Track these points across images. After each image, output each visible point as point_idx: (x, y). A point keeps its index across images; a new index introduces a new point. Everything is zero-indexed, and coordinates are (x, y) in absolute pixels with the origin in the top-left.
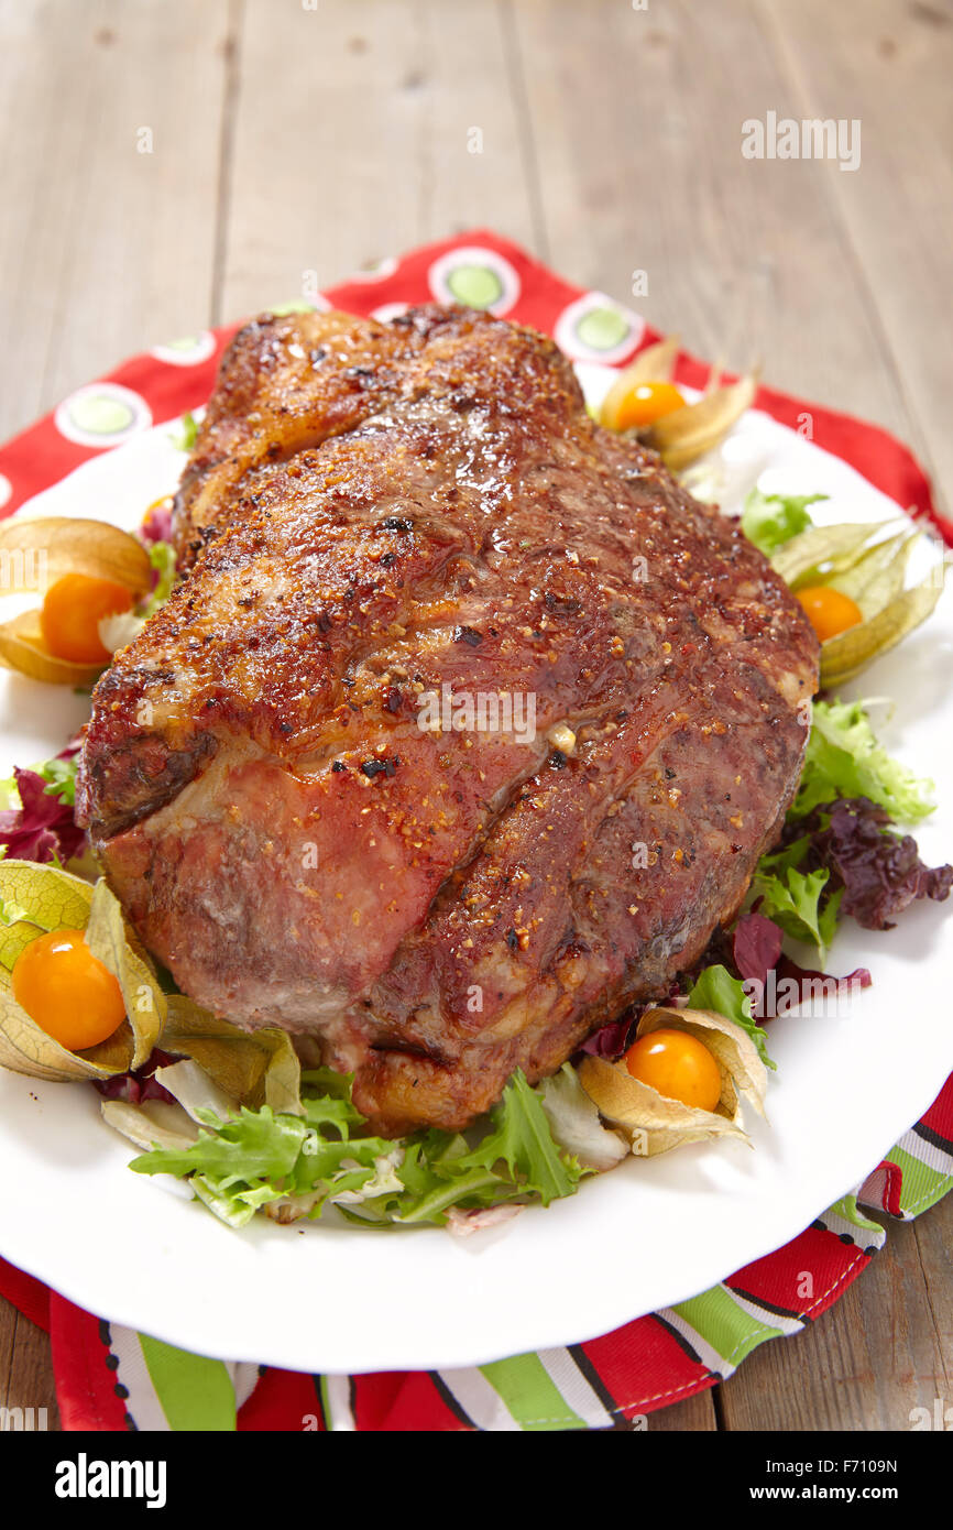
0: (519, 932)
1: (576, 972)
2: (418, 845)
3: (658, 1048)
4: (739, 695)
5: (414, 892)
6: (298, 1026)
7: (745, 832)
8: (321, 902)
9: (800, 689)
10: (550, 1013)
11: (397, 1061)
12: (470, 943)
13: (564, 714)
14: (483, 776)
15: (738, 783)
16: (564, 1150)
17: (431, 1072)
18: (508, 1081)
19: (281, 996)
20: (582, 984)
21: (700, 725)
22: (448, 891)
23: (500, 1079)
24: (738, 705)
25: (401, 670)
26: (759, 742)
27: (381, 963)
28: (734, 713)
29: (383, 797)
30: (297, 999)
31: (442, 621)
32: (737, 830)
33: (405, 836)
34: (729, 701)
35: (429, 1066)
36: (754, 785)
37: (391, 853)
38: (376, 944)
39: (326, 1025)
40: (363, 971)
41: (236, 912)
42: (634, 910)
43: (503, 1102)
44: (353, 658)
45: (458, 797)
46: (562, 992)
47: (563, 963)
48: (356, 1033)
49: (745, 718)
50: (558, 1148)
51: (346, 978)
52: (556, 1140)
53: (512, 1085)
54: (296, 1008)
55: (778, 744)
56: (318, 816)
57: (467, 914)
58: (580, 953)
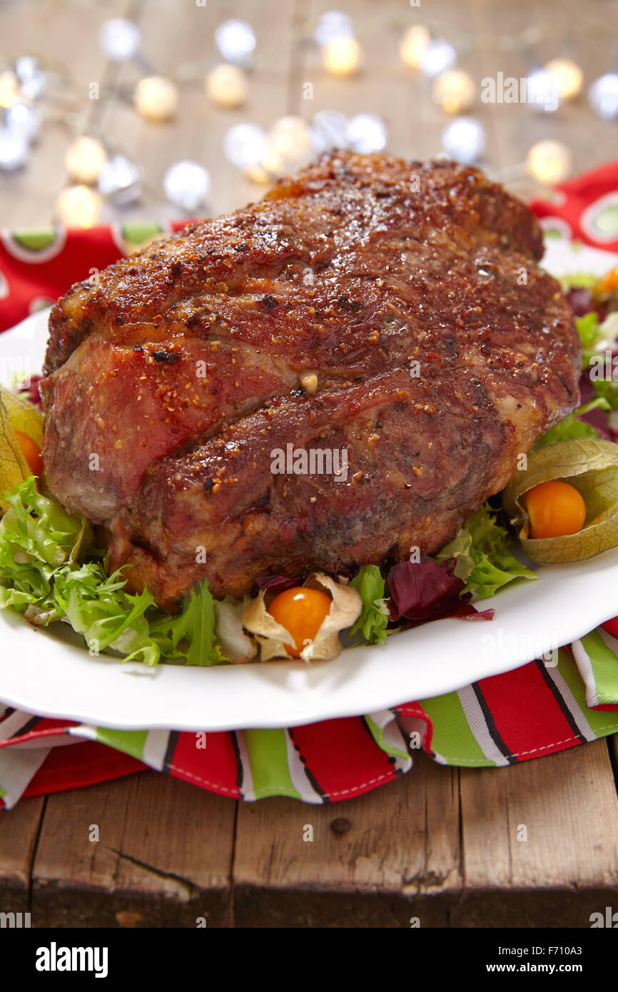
0: (214, 481)
1: (256, 525)
2: (170, 409)
3: (299, 597)
4: (459, 395)
5: (162, 437)
6: (91, 514)
7: (422, 480)
8: (106, 430)
9: (517, 410)
10: (232, 546)
11: (137, 551)
12: (179, 477)
13: (317, 366)
14: (237, 384)
15: (430, 447)
16: (218, 641)
17: (149, 562)
18: (195, 584)
19: (79, 490)
20: (258, 534)
21: (416, 402)
22: (184, 447)
23: (190, 580)
24: (455, 402)
25: (210, 307)
26: (462, 429)
27: (133, 480)
28: (448, 404)
29: (160, 374)
30: (88, 494)
31: (257, 290)
32: (416, 476)
33: (164, 401)
34: (449, 397)
35: (150, 558)
36: (443, 453)
37: (151, 406)
38: (130, 466)
39: (109, 520)
40: (124, 484)
41: (68, 430)
42: (313, 499)
43: (190, 597)
44: (184, 295)
45: (215, 392)
46: (242, 534)
47: (251, 516)
48: (123, 529)
49: (457, 410)
50: (215, 638)
51: (110, 482)
52: (215, 632)
53: (198, 592)
54: (88, 501)
55: (475, 435)
56: (115, 374)
57: (188, 461)
58: (264, 514)
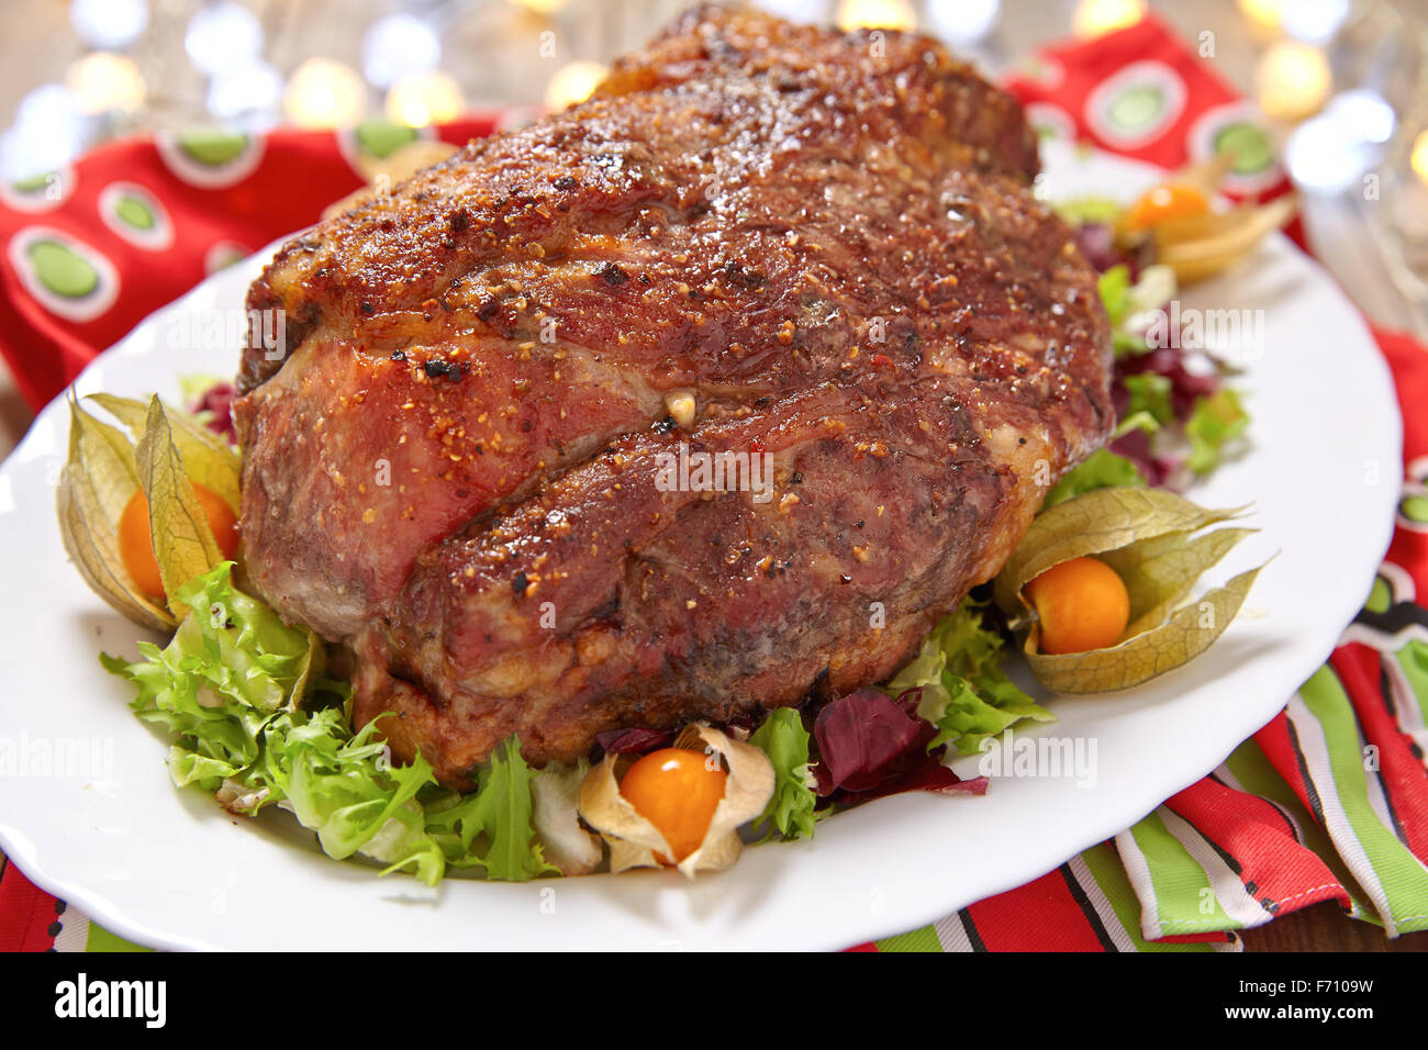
0: (529, 577)
1: (598, 648)
2: (455, 458)
3: (670, 765)
4: (925, 426)
5: (441, 506)
6: (322, 626)
7: (867, 568)
8: (347, 491)
9: (1019, 447)
10: (558, 683)
11: (401, 688)
12: (470, 572)
13: (692, 381)
14: (563, 414)
15: (880, 514)
16: (538, 838)
17: (421, 708)
18: (498, 746)
19: (303, 588)
20: (602, 662)
21: (858, 439)
22: (478, 520)
23: (490, 739)
24: (920, 437)
25: (516, 284)
26: (931, 482)
27: (394, 574)
28: (909, 441)
29: (437, 399)
30: (318, 595)
31: (591, 254)
32: (858, 561)
33: (444, 445)
34: (910, 429)
35: (423, 702)
36: (902, 523)
37: (421, 454)
38: (388, 550)
39: (353, 637)
40: (378, 581)
41: (282, 488)
42: (692, 604)
43: (489, 768)
44: (473, 265)
45: (527, 427)
46: (576, 663)
47: (588, 633)
48: (377, 652)
49: (923, 451)
50: (532, 833)
51: (359, 580)
52: (532, 823)
53: (503, 757)
54: (318, 605)
55: (954, 490)
56: (361, 399)
57: (484, 543)
58: (611, 630)
